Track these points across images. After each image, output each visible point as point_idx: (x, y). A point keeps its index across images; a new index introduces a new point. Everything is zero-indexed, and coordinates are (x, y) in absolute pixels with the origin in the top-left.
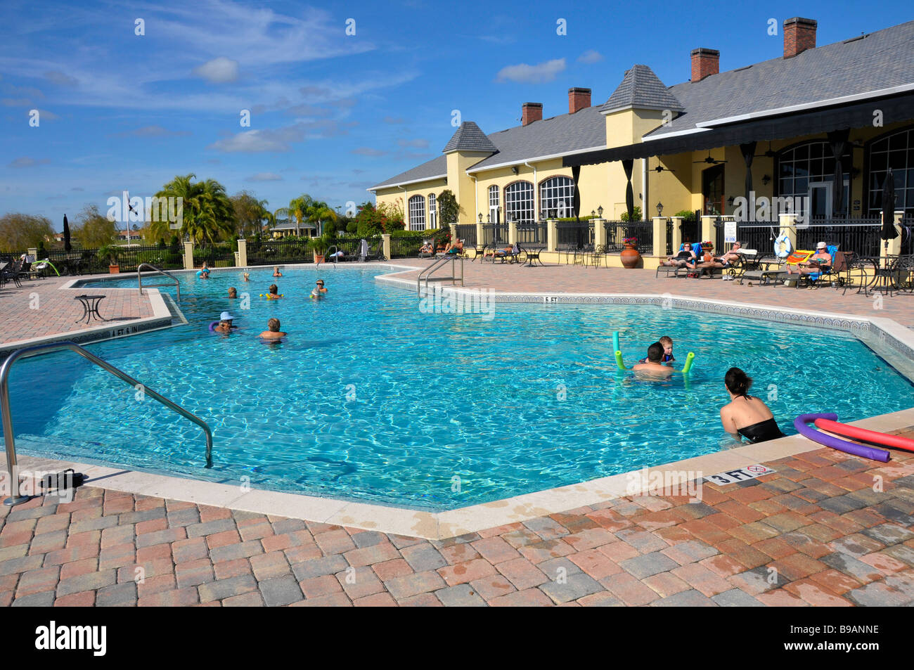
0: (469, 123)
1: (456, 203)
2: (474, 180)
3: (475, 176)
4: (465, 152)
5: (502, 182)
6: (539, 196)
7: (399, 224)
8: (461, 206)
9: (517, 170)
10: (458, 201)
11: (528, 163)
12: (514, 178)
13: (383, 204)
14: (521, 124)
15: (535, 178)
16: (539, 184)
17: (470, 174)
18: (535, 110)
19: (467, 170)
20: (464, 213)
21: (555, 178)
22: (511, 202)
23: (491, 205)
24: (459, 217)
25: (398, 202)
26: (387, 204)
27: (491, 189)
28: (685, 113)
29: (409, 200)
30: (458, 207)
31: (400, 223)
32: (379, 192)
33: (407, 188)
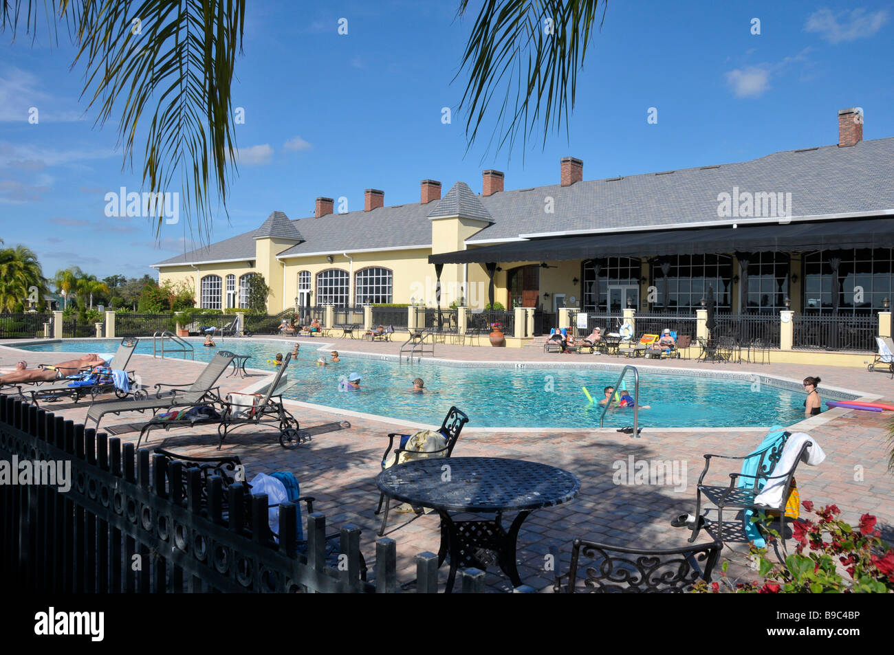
0: (279, 213)
1: (265, 285)
2: (283, 265)
3: (284, 262)
4: (276, 239)
5: (315, 269)
6: (355, 284)
7: (189, 302)
8: (271, 288)
9: (332, 259)
10: (267, 283)
11: (346, 254)
12: (328, 266)
13: (168, 282)
14: (314, 215)
15: (352, 267)
16: (355, 273)
17: (280, 259)
18: (328, 204)
19: (277, 255)
20: (273, 295)
21: (372, 269)
22: (323, 287)
23: (300, 288)
24: (268, 299)
25: (188, 280)
26: (173, 282)
27: (300, 274)
28: (494, 224)
29: (202, 279)
30: (268, 289)
31: (191, 301)
32: (162, 269)
33: (200, 267)
